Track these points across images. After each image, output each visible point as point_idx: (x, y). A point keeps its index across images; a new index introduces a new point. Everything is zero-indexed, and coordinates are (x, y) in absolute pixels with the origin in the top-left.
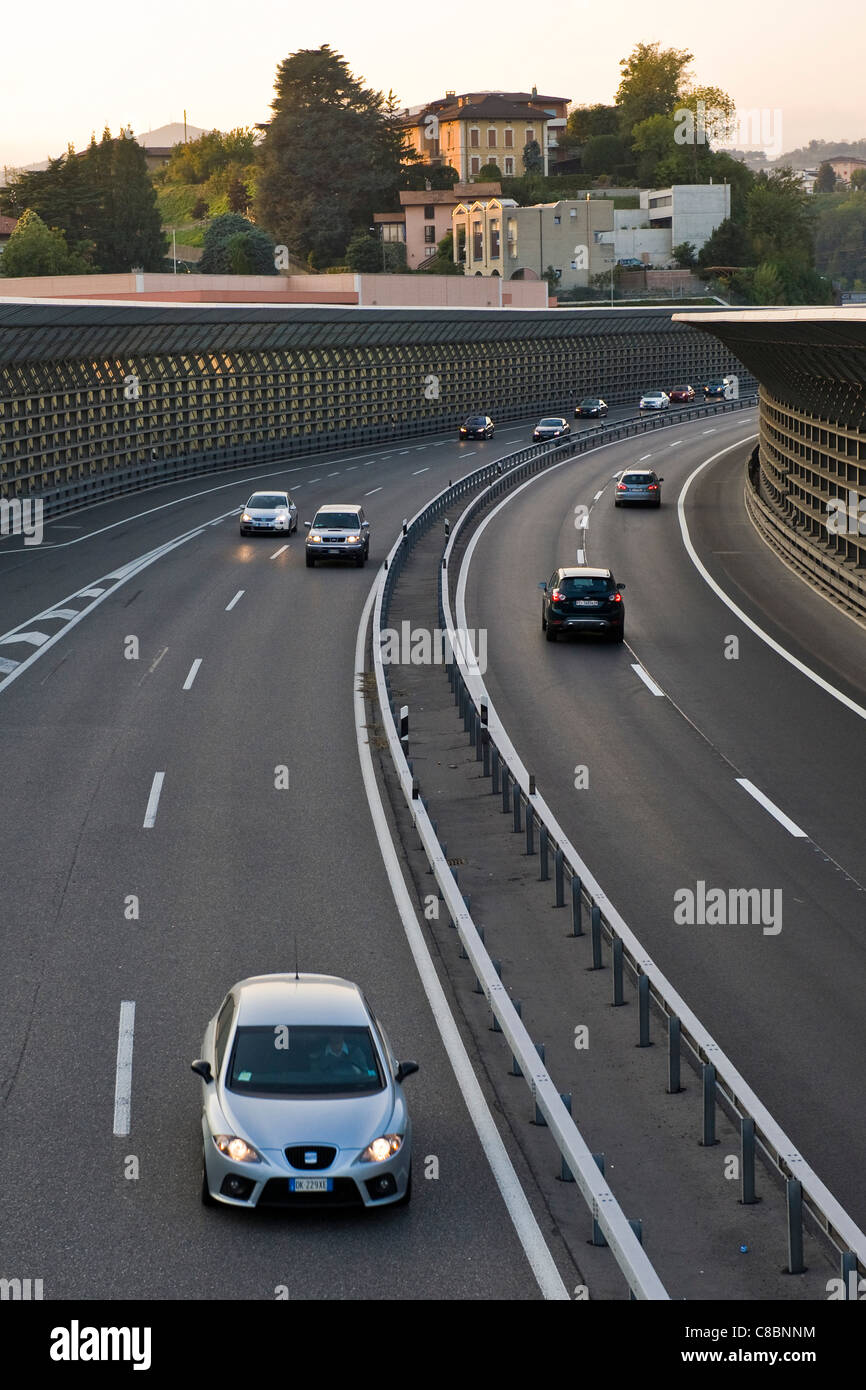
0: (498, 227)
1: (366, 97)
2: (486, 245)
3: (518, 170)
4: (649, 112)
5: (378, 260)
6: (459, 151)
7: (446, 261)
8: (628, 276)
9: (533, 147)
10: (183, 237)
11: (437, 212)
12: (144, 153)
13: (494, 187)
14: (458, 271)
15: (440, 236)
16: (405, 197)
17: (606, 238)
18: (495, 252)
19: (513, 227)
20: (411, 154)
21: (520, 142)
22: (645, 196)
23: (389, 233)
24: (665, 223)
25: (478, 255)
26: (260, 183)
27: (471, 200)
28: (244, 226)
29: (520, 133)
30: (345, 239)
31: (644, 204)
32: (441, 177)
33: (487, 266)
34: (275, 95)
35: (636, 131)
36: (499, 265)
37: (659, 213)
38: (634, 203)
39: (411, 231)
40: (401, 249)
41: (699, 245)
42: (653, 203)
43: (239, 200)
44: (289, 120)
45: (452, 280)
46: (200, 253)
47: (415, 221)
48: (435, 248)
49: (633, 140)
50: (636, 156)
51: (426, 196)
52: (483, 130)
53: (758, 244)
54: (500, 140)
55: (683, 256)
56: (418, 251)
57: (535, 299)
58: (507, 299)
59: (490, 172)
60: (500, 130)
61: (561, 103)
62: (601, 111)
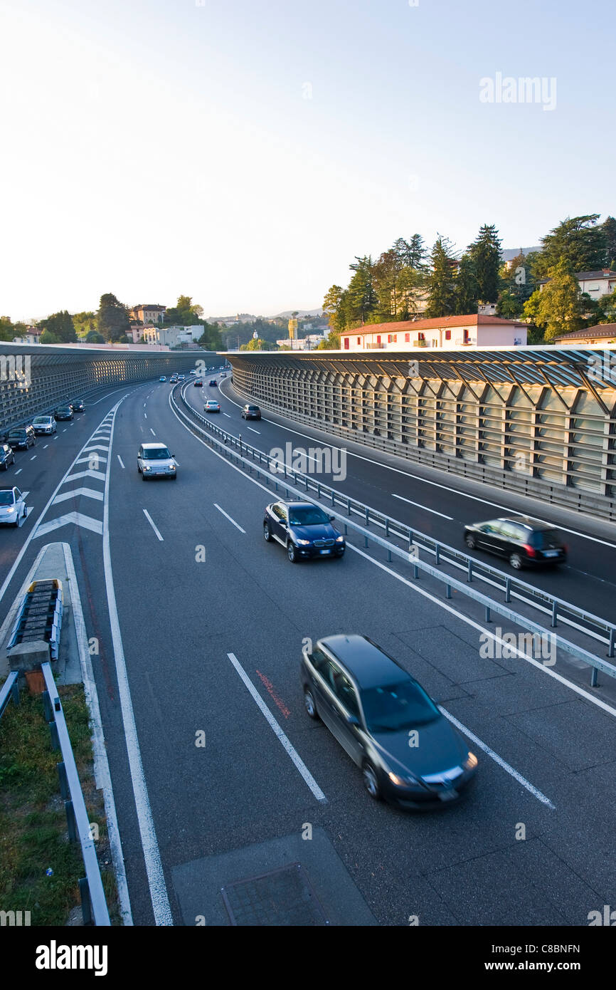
0: (155, 334)
1: (121, 305)
2: (152, 337)
3: (157, 322)
4: (185, 309)
5: (126, 341)
6: (143, 317)
7: (143, 341)
8: (184, 345)
9: (160, 317)
10: (81, 335)
11: (140, 331)
12: (71, 316)
13: (152, 325)
14: (146, 343)
15: (141, 336)
16: (132, 327)
17: (178, 337)
18: (154, 339)
19: (158, 333)
20: (133, 317)
21: (157, 316)
22: (186, 328)
23: (129, 335)
24: (190, 334)
25: (150, 340)
26: (98, 323)
27: (147, 328)
28: (95, 332)
29: (157, 313)
30: (119, 336)
31: (185, 329)
32: (139, 323)
33: (153, 342)
34: (100, 304)
35: (183, 313)
36: (155, 342)
37: (189, 331)
38: (183, 329)
39: (134, 334)
40: (132, 338)
41: (198, 338)
42: (187, 329)
43: (92, 327)
44: (105, 309)
45: (145, 345)
46: (86, 340)
47: (135, 332)
48: (140, 338)
49: (181, 316)
50: (183, 319)
51: (137, 327)
52: (148, 313)
53: (211, 339)
54: (152, 315)
55: (195, 341)
56: (136, 339)
57: (166, 350)
58: (161, 350)
59: (151, 322)
60: (152, 313)
61: (165, 307)
62: (173, 309)
